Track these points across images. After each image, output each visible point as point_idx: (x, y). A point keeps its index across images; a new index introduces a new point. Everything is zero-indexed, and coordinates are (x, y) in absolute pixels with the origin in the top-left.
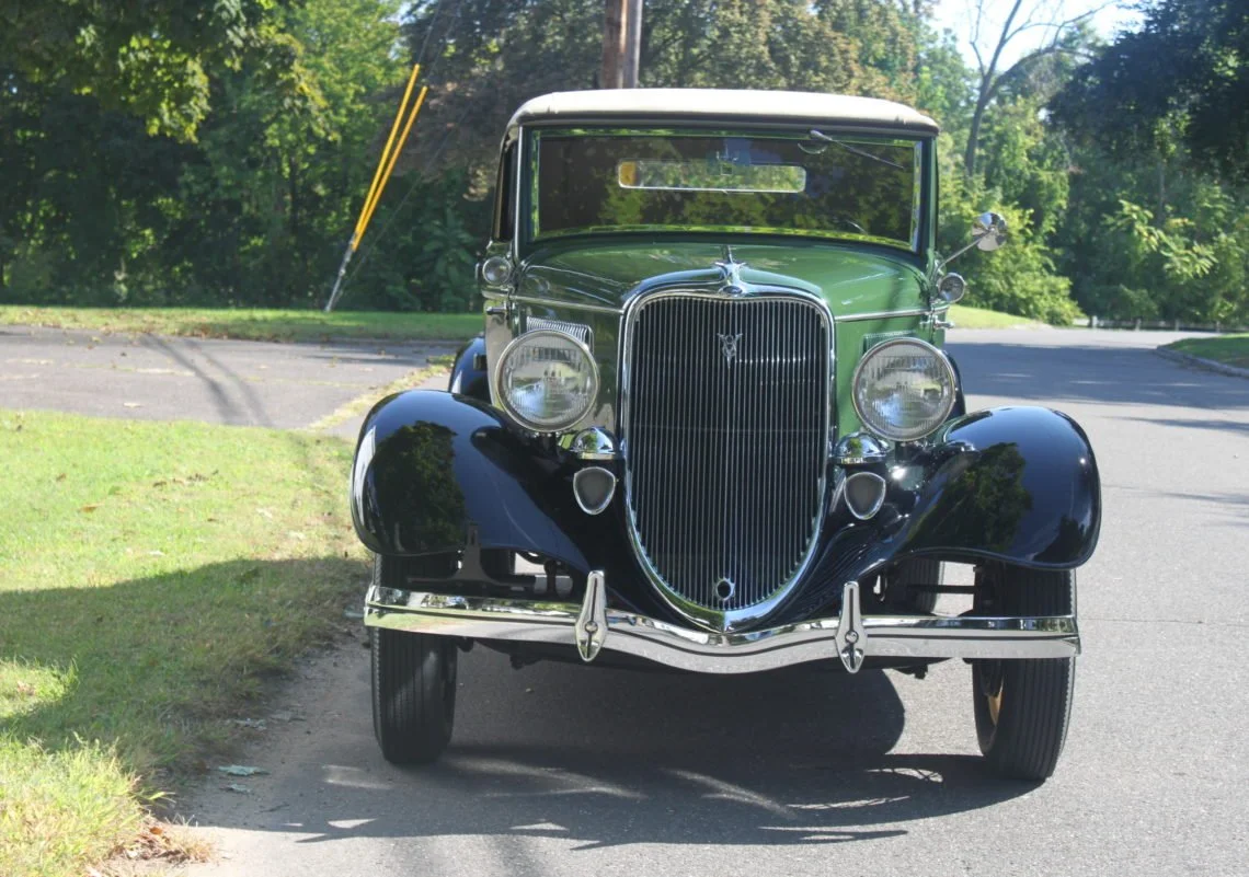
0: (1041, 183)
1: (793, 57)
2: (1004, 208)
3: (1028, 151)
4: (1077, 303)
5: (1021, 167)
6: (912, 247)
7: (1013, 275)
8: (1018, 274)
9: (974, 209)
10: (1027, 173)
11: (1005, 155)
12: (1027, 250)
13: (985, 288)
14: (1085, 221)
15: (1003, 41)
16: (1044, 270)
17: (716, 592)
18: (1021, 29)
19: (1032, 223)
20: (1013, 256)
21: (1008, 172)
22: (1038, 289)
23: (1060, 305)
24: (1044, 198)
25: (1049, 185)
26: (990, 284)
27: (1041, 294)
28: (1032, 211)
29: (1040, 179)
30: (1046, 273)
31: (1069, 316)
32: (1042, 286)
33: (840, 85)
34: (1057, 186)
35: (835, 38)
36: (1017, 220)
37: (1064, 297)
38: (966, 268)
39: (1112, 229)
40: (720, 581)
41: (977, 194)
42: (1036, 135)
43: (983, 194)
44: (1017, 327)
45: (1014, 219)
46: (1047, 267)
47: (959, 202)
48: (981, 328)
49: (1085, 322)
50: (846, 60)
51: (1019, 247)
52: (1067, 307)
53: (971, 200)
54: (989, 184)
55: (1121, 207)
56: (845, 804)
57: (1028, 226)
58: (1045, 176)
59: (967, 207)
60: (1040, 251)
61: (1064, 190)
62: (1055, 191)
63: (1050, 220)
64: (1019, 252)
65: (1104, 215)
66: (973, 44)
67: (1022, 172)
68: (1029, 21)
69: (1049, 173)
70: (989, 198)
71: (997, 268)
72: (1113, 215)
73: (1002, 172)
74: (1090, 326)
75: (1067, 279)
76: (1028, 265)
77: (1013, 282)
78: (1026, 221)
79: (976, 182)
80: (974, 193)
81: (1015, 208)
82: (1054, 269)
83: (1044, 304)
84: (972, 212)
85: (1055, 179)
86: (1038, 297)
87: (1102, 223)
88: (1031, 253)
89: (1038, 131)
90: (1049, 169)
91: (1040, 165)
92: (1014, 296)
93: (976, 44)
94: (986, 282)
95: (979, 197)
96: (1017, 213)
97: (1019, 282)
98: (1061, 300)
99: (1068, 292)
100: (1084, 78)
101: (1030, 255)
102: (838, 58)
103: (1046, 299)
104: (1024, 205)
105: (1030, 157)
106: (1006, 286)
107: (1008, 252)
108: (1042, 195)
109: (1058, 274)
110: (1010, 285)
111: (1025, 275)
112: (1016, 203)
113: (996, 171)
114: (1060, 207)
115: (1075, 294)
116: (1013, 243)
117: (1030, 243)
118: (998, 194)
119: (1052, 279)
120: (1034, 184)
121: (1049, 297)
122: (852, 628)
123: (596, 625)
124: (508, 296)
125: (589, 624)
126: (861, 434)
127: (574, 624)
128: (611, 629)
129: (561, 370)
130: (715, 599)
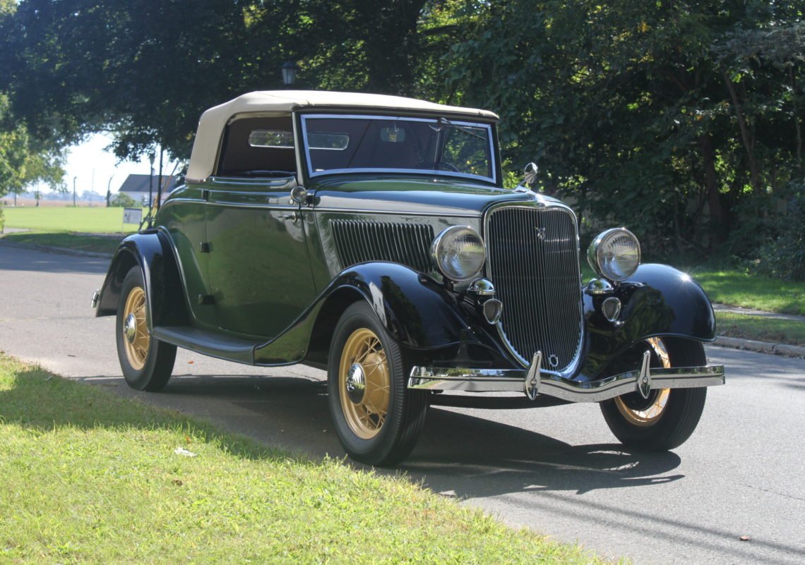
6: (494, 181)
56: (623, 467)
122: (645, 376)
123: (536, 380)
124: (298, 208)
125: (532, 380)
126: (599, 279)
127: (524, 381)
128: (542, 383)
129: (468, 248)
130: (551, 366)
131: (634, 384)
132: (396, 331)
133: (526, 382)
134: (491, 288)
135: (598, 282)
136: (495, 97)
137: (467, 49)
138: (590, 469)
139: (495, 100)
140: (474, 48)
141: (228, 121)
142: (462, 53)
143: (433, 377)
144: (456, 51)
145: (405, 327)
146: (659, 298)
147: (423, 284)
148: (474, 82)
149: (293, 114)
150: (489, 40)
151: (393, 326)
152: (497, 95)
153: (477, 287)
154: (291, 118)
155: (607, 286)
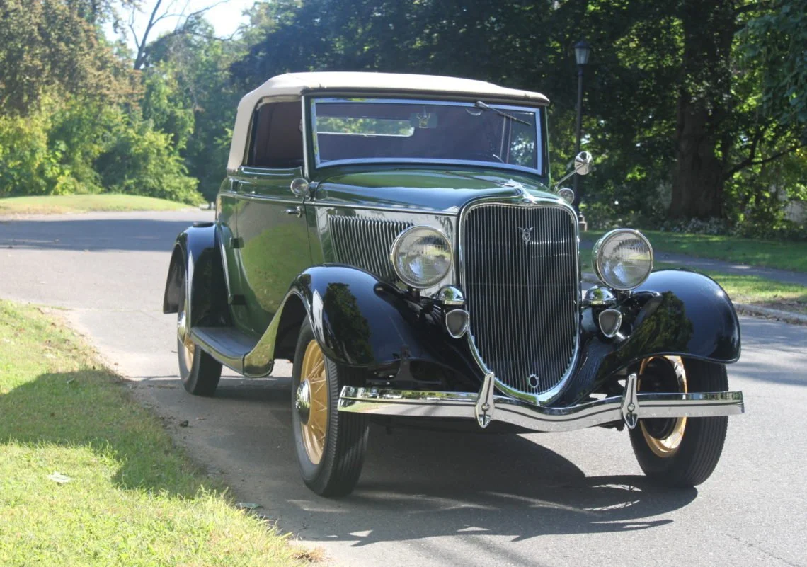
0: (177, 117)
1: (53, 34)
2: (155, 133)
3: (168, 96)
4: (202, 194)
5: (164, 107)
7: (161, 176)
8: (165, 175)
9: (137, 133)
10: (168, 110)
11: (153, 98)
12: (170, 160)
13: (144, 184)
14: (204, 142)
15: (150, 25)
16: (181, 173)
17: (529, 383)
18: (161, 17)
19: (173, 142)
20: (161, 164)
21: (156, 110)
22: (178, 185)
23: (192, 196)
24: (179, 127)
25: (182, 118)
26: (147, 182)
27: (180, 188)
28: (173, 135)
29: (176, 114)
30: (182, 175)
31: (197, 202)
32: (180, 183)
33: (83, 53)
34: (187, 119)
35: (81, 22)
36: (163, 141)
37: (193, 190)
38: (131, 171)
39: (221, 147)
40: (531, 376)
41: (138, 124)
42: (172, 86)
43: (141, 123)
44: (182, 210)
45: (161, 140)
46: (183, 171)
47: (126, 128)
48: (161, 211)
49: (206, 206)
50: (88, 37)
51: (165, 158)
52: (196, 196)
53: (133, 128)
54: (145, 118)
55: (226, 133)
56: (613, 506)
57: (170, 144)
58: (179, 113)
59: (131, 132)
60: (177, 161)
61: (192, 121)
62: (186, 122)
63: (183, 141)
64: (165, 161)
65: (216, 138)
66: (131, 26)
67: (164, 110)
68: (167, 12)
69: (182, 111)
70: (146, 126)
71: (151, 172)
72: (221, 138)
73: (152, 109)
74: (209, 208)
75: (196, 179)
76: (171, 170)
77: (162, 181)
78: (169, 142)
79: (137, 116)
80: (136, 122)
81: (162, 133)
82: (187, 172)
83: (182, 194)
84: (135, 135)
85: (185, 114)
86: (178, 190)
87: (215, 143)
88: (173, 162)
89: (173, 83)
90: (181, 109)
91: (176, 105)
92: (162, 190)
93: (133, 26)
94: (145, 180)
95: (139, 125)
96: (163, 136)
97: (165, 181)
98: (191, 192)
99: (196, 187)
100: (257, 53)
101: (172, 163)
102: (83, 34)
103: (183, 192)
104: (167, 131)
105: (170, 100)
106: (158, 183)
107: (158, 161)
108: (178, 125)
109: (189, 175)
110: (160, 183)
111: (168, 176)
112: (163, 130)
113: (148, 109)
114: (189, 132)
115: (200, 188)
116: (161, 155)
117: (172, 155)
118: (151, 124)
119: (186, 179)
120: (172, 117)
121: (184, 190)
122: (631, 402)
123: (488, 405)
124: (301, 202)
125: (484, 404)
126: (599, 287)
127: (474, 406)
128: (496, 408)
129: (431, 251)
130: (529, 387)
131: (618, 411)
132: (332, 347)
133: (477, 407)
134: (458, 297)
135: (598, 291)
136: (791, 75)
137: (763, 25)
138: (570, 508)
139: (792, 78)
140: (771, 23)
141: (256, 106)
142: (758, 29)
143: (378, 399)
144: (751, 26)
145: (343, 343)
146: (679, 309)
147: (378, 293)
148: (769, 59)
149: (303, 98)
150: (787, 14)
151: (330, 342)
152: (794, 73)
153: (443, 295)
154: (300, 103)
155: (608, 295)
